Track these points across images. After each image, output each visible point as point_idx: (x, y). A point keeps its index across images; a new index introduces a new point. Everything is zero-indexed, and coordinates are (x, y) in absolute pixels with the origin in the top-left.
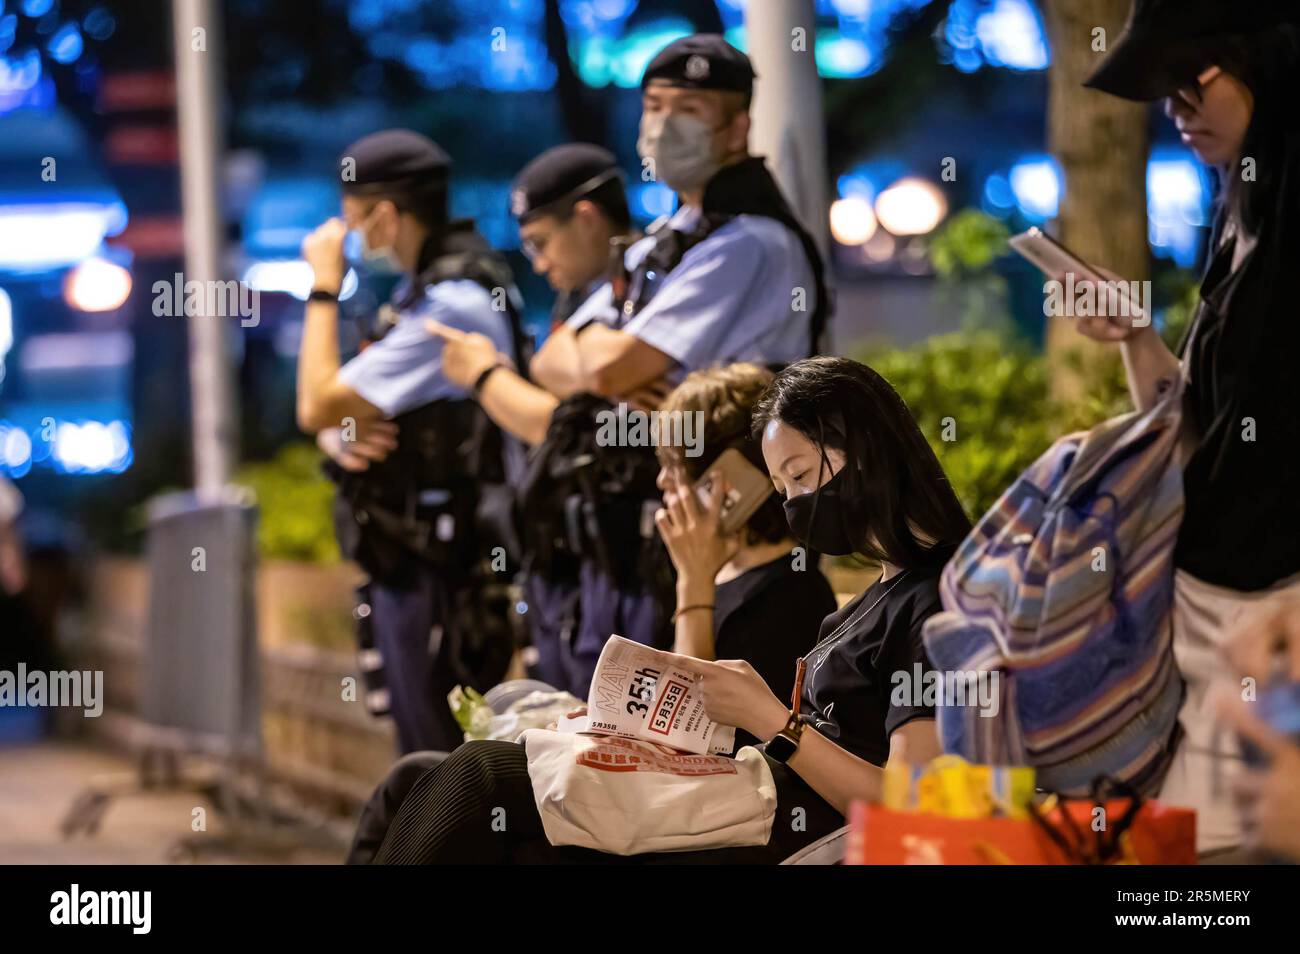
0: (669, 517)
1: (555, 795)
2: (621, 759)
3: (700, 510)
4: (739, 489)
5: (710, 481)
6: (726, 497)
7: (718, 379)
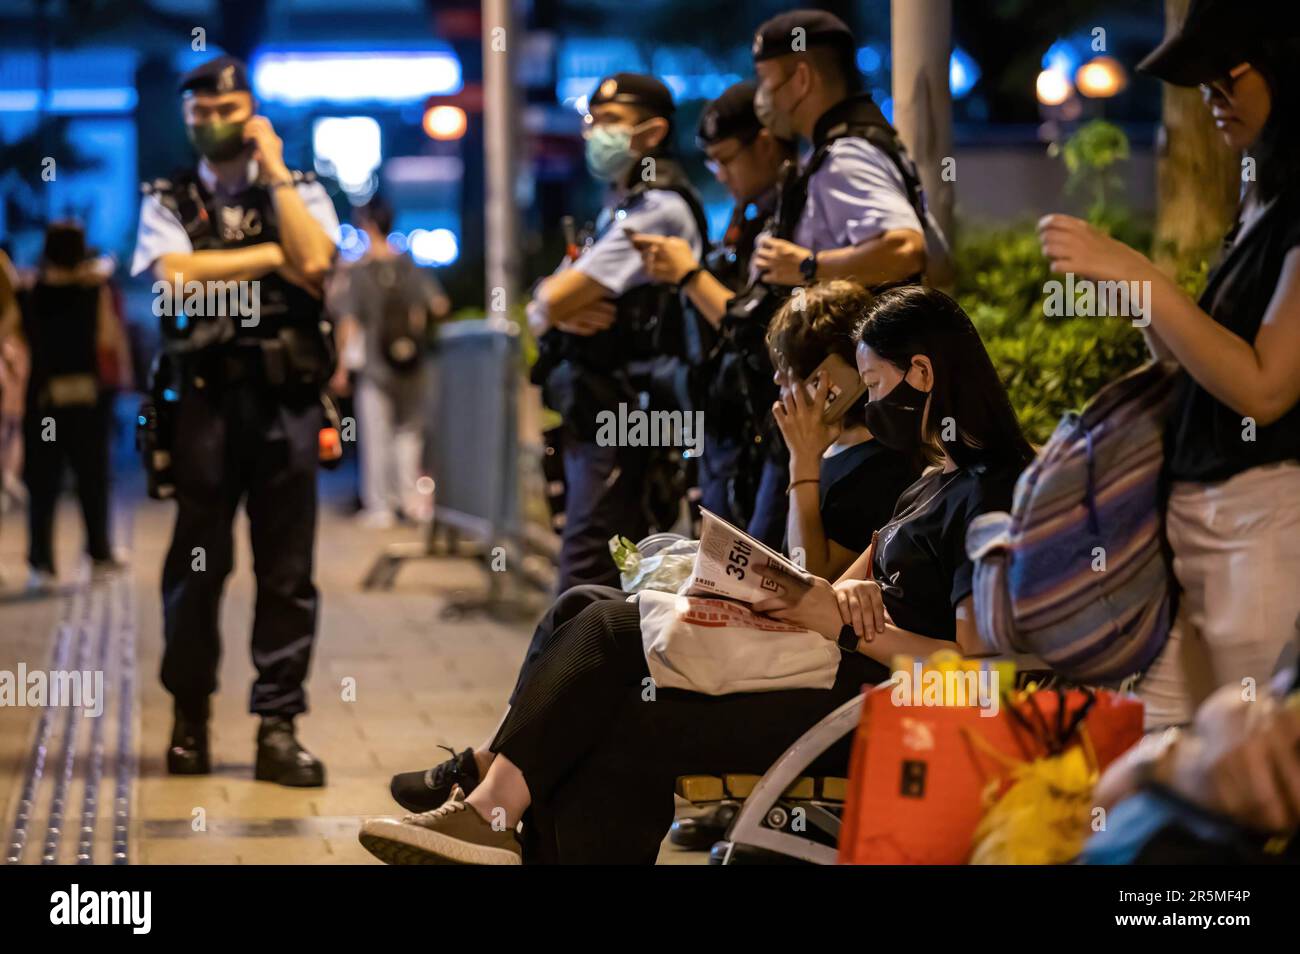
0: (783, 407)
1: (659, 646)
2: (714, 616)
3: (809, 402)
4: (840, 387)
5: (817, 379)
6: (830, 392)
7: (818, 296)
